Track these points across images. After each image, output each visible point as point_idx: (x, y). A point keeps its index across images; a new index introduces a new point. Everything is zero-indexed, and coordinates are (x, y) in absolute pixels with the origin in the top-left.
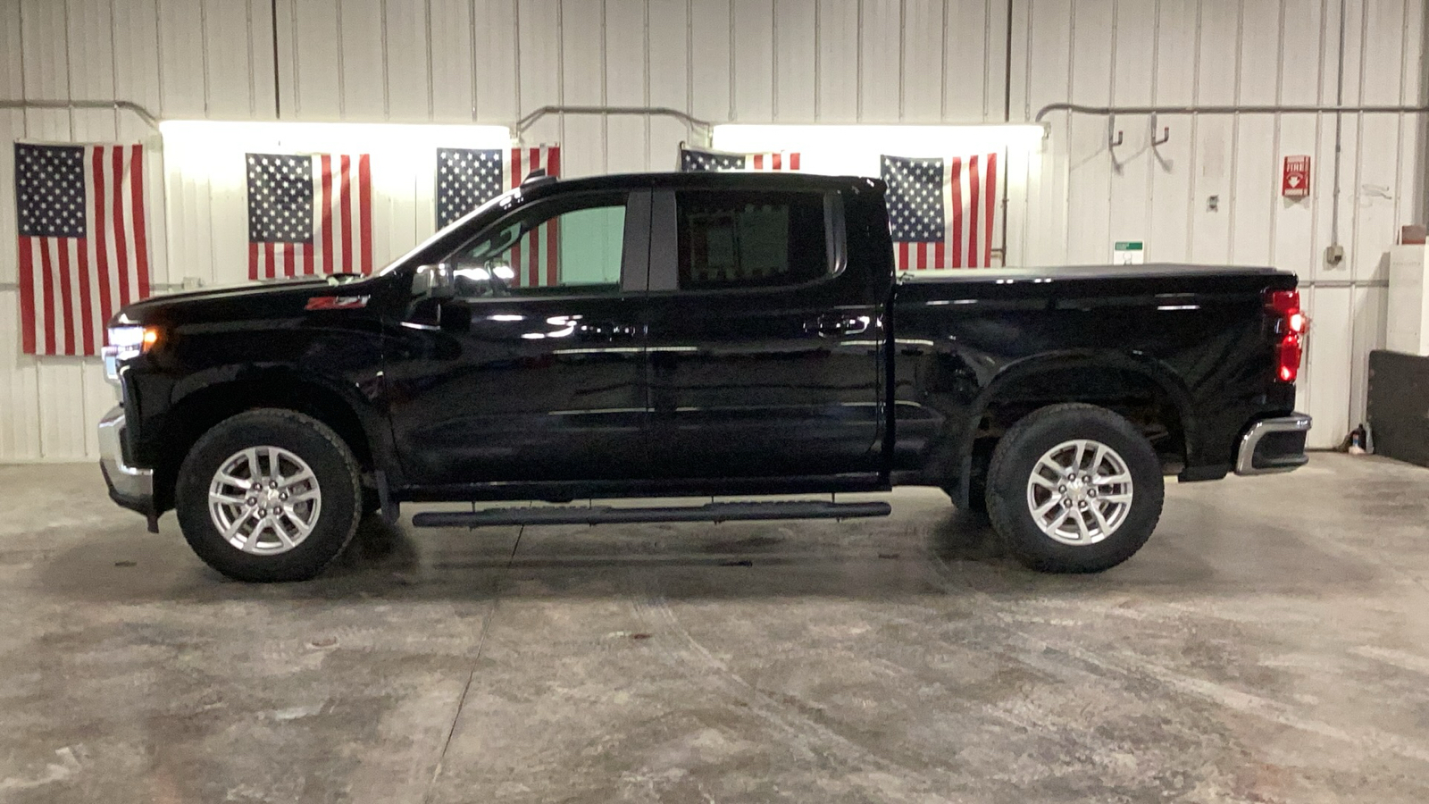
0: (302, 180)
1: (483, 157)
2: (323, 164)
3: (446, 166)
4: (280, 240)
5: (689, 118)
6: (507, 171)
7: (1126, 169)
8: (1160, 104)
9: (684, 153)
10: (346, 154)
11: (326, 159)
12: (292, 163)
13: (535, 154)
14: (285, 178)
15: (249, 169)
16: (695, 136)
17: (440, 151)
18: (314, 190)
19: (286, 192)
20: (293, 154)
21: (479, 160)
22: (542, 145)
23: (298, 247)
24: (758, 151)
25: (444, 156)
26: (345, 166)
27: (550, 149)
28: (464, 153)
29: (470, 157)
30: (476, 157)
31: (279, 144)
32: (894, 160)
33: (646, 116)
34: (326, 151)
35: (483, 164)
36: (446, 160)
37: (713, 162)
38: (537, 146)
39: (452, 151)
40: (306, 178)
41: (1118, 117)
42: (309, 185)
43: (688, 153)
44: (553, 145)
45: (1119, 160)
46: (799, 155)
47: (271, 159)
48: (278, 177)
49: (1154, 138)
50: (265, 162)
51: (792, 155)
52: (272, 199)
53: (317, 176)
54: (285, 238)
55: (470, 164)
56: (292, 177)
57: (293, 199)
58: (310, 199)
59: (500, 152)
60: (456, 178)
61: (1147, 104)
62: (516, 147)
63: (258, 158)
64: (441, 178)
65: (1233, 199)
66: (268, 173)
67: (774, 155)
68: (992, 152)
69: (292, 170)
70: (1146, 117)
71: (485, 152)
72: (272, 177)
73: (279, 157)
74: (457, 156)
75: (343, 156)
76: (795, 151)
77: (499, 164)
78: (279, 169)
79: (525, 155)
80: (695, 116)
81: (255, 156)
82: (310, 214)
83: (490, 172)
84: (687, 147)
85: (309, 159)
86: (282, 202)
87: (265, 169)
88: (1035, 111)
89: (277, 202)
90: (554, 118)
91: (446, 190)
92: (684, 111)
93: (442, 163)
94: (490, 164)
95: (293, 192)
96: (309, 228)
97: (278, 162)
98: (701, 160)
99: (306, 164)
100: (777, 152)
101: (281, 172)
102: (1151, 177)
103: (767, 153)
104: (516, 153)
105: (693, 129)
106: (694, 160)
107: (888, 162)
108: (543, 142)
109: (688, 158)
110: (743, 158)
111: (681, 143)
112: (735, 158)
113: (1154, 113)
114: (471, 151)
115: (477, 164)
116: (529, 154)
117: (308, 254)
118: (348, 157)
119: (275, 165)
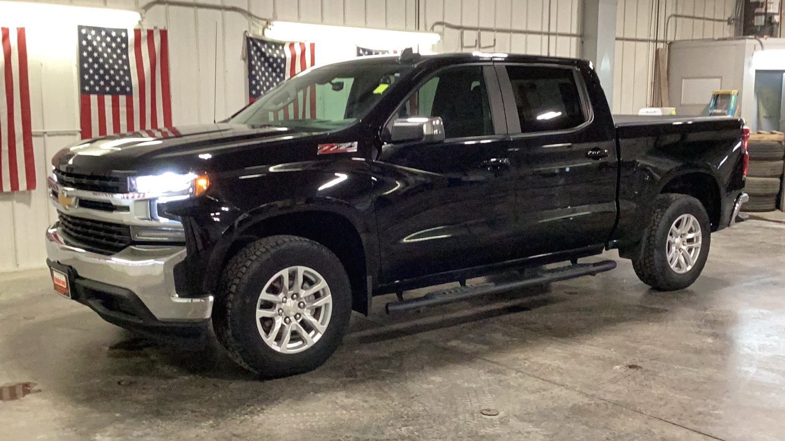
1: (114, 34)
3: (87, 40)
5: (250, 15)
6: (131, 46)
8: (482, 25)
9: (249, 39)
10: (6, 26)
13: (150, 33)
16: (253, 28)
17: (80, 28)
21: (110, 36)
22: (156, 28)
24: (292, 40)
25: (84, 31)
26: (5, 37)
27: (160, 31)
28: (98, 30)
29: (103, 33)
30: (108, 34)
32: (364, 50)
33: (223, 11)
35: (114, 39)
36: (86, 35)
37: (266, 46)
38: (152, 28)
39: (90, 28)
41: (466, 32)
43: (251, 39)
44: (162, 28)
46: (314, 44)
51: (311, 44)
55: (103, 39)
59: (126, 31)
60: (95, 49)
61: (475, 25)
62: (137, 28)
64: (82, 49)
67: (301, 44)
70: (475, 33)
71: (116, 30)
74: (93, 32)
75: (3, 29)
76: (313, 42)
77: (125, 40)
79: (144, 34)
80: (253, 13)
83: (119, 46)
84: (251, 35)
88: (430, 24)
90: (161, 8)
91: (87, 58)
92: (245, 8)
93: (82, 37)
94: (119, 40)
98: (259, 44)
100: (302, 42)
103: (297, 42)
104: (137, 32)
105: (253, 24)
106: (255, 45)
107: (361, 52)
108: (155, 25)
109: (251, 43)
110: (283, 45)
111: (246, 32)
112: (278, 45)
113: (479, 30)
114: (104, 29)
115: (108, 39)
116: (146, 34)
118: (8, 29)
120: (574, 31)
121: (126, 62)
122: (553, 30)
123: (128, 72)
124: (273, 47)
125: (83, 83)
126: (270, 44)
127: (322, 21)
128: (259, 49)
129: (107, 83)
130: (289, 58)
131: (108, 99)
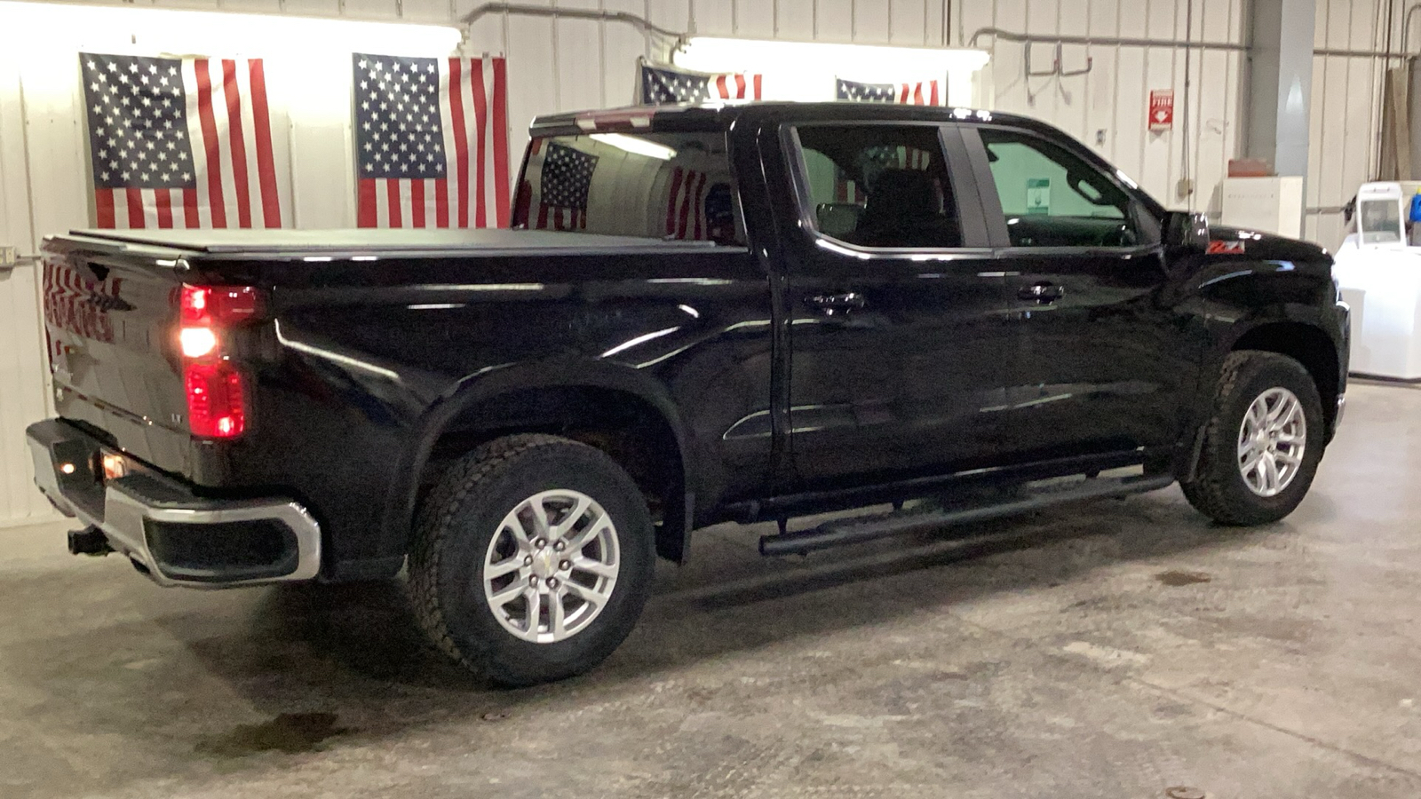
0: (170, 96)
1: (414, 68)
2: (197, 74)
3: (368, 79)
4: (147, 185)
5: (648, 26)
6: (443, 89)
7: (1037, 100)
8: (1064, 33)
9: (646, 71)
10: (229, 57)
11: (201, 64)
12: (153, 70)
13: (477, 65)
14: (146, 92)
15: (87, 78)
16: (653, 50)
17: (357, 58)
18: (187, 110)
19: (147, 113)
20: (156, 55)
21: (409, 72)
22: (486, 55)
23: (176, 194)
24: (721, 71)
25: (363, 64)
26: (229, 77)
27: (494, 60)
28: (388, 61)
29: (396, 67)
30: (405, 69)
31: (134, 41)
32: (850, 85)
33: (602, 21)
34: (201, 52)
35: (414, 78)
36: (367, 71)
37: (676, 83)
38: (480, 56)
39: (373, 59)
40: (176, 92)
41: (1034, 45)
42: (180, 102)
43: (650, 70)
44: (498, 55)
45: (1033, 91)
46: (760, 76)
47: (123, 62)
48: (135, 90)
50: (112, 67)
51: (755, 77)
52: (127, 123)
53: (191, 90)
54: (154, 183)
55: (396, 78)
56: (156, 91)
57: (158, 124)
58: (181, 123)
59: (435, 62)
60: (382, 96)
61: (1052, 32)
62: (455, 56)
63: (101, 61)
64: (360, 96)
65: (1115, 133)
66: (119, 84)
67: (737, 77)
69: (155, 80)
70: (1052, 46)
71: (418, 61)
72: (124, 90)
73: (135, 60)
74: (379, 66)
75: (225, 62)
76: (758, 73)
77: (433, 79)
78: (135, 78)
79: (466, 67)
80: (654, 21)
81: (96, 58)
82: (185, 145)
83: (423, 91)
84: (650, 64)
85: (177, 63)
86: (142, 128)
87: (113, 79)
88: (968, 36)
89: (135, 127)
90: (495, 18)
91: (369, 113)
92: (642, 16)
93: (360, 75)
94: (423, 79)
95: (158, 113)
96: (188, 165)
97: (134, 68)
98: (664, 80)
99: (173, 71)
100: (740, 73)
101: (139, 83)
102: (1056, 107)
103: (729, 74)
104: (455, 63)
105: (654, 44)
106: (656, 80)
108: (486, 51)
109: (650, 78)
110: (706, 79)
111: (641, 58)
112: (697, 80)
113: (1059, 42)
114: (397, 59)
115: (405, 78)
116: (469, 67)
117: (190, 203)
118: (233, 63)
119: (128, 73)
120: (1235, 40)
121: (436, 119)
122: (1195, 38)
123: (438, 137)
124: (689, 84)
125: (362, 157)
126: (683, 78)
127: (775, 33)
128: (663, 89)
129: (404, 157)
131: (405, 186)
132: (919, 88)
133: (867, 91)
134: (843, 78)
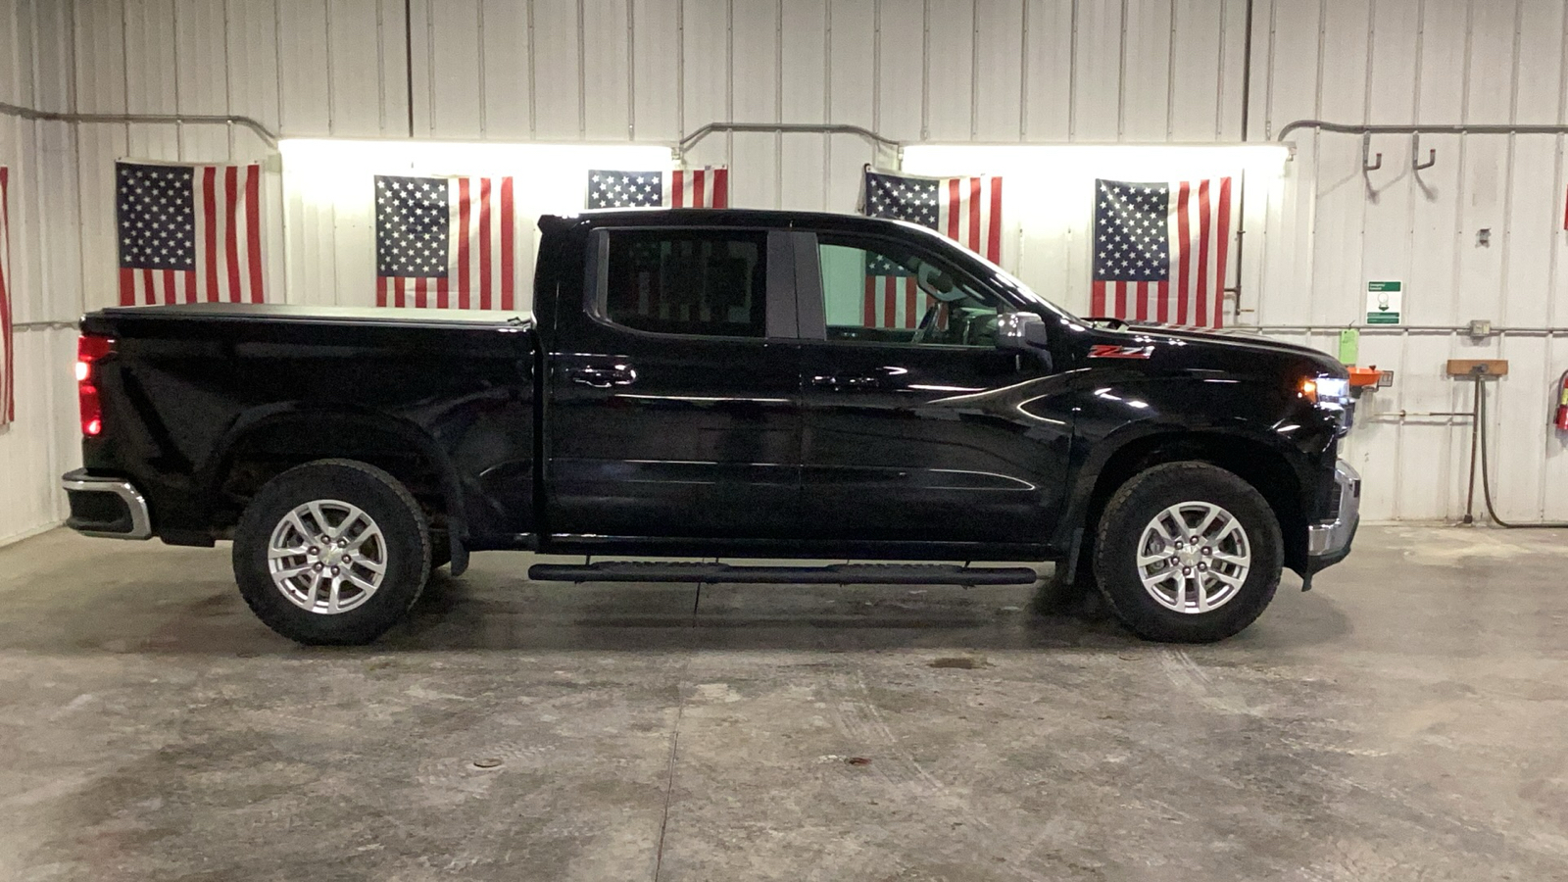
0: (437, 207)
1: (640, 181)
2: (461, 190)
3: (599, 190)
4: (411, 275)
5: (875, 137)
7: (1382, 196)
8: (1423, 121)
9: (869, 177)
10: (486, 176)
11: (464, 183)
12: (426, 187)
13: (699, 177)
14: (418, 204)
15: (378, 193)
16: (881, 158)
17: (592, 173)
18: (451, 218)
19: (419, 220)
20: (427, 177)
21: (636, 183)
22: (708, 168)
23: (432, 282)
24: (954, 175)
25: (596, 179)
26: (485, 192)
27: (716, 171)
28: (618, 176)
29: (626, 180)
30: (633, 181)
31: (412, 166)
32: (1111, 185)
33: (826, 134)
34: (464, 174)
35: (640, 188)
36: (599, 184)
37: (902, 187)
38: (703, 169)
39: (605, 174)
40: (442, 204)
41: (1374, 137)
42: (445, 212)
43: (874, 177)
44: (719, 167)
45: (1375, 187)
46: (1000, 178)
47: (403, 182)
48: (411, 203)
49: (1415, 162)
50: (396, 186)
51: (993, 180)
52: (403, 228)
53: (454, 203)
54: (418, 274)
55: (625, 188)
56: (426, 203)
57: (427, 228)
58: (445, 228)
59: (659, 175)
61: (1407, 122)
62: (678, 169)
63: (388, 181)
65: (1506, 233)
66: (399, 198)
67: (973, 180)
68: (1226, 176)
69: (426, 195)
70: (1407, 137)
71: (644, 175)
72: (404, 202)
73: (412, 180)
74: (611, 180)
75: (483, 180)
76: (997, 175)
77: (658, 189)
78: (411, 194)
79: (688, 178)
80: (882, 135)
81: (385, 179)
82: (445, 245)
84: (873, 171)
85: (445, 182)
86: (414, 231)
87: (395, 194)
89: (409, 231)
90: (721, 136)
92: (870, 130)
93: (594, 187)
94: (648, 189)
95: (427, 220)
96: (444, 261)
97: (410, 186)
98: (888, 185)
99: (442, 188)
100: (976, 176)
101: (414, 198)
102: (1411, 207)
103: (965, 177)
104: (678, 175)
105: (880, 150)
106: (880, 186)
107: (1104, 188)
108: (708, 164)
109: (874, 183)
110: (936, 184)
111: (866, 165)
112: (926, 184)
113: (1416, 132)
114: (627, 174)
115: (633, 189)
116: (692, 177)
117: (443, 290)
118: (489, 181)
119: (406, 190)
124: (917, 188)
126: (910, 183)
127: (1022, 137)
128: (887, 193)
130: (944, 207)
132: (1204, 187)
133: (1132, 191)
134: (1102, 178)
